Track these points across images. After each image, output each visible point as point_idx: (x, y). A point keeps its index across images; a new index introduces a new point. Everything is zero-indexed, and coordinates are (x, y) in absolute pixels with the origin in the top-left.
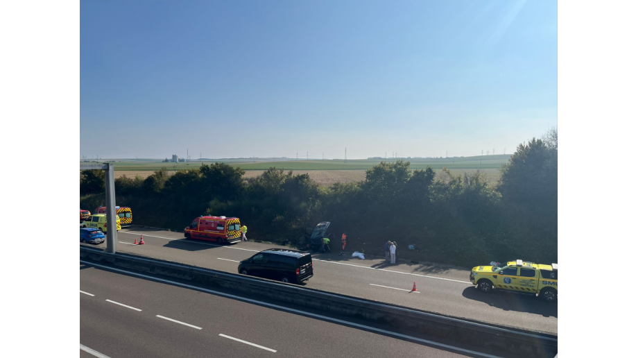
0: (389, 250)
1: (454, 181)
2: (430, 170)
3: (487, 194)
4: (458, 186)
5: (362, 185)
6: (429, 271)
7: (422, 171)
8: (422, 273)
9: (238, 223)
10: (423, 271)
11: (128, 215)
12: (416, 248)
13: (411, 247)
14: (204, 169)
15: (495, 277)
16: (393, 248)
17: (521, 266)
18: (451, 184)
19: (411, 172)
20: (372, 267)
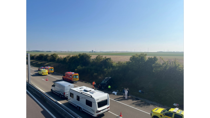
0: (124, 92)
1: (165, 63)
2: (155, 58)
3: (180, 69)
4: (166, 65)
5: (127, 63)
6: (138, 105)
7: (151, 58)
8: (134, 106)
9: (78, 75)
10: (136, 105)
11: (52, 70)
12: (142, 92)
13: (140, 91)
14: (79, 55)
15: (161, 116)
16: (126, 92)
17: (175, 112)
18: (163, 64)
19: (147, 58)
20: (114, 99)
